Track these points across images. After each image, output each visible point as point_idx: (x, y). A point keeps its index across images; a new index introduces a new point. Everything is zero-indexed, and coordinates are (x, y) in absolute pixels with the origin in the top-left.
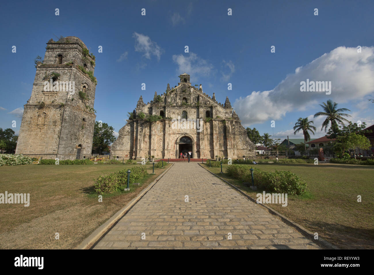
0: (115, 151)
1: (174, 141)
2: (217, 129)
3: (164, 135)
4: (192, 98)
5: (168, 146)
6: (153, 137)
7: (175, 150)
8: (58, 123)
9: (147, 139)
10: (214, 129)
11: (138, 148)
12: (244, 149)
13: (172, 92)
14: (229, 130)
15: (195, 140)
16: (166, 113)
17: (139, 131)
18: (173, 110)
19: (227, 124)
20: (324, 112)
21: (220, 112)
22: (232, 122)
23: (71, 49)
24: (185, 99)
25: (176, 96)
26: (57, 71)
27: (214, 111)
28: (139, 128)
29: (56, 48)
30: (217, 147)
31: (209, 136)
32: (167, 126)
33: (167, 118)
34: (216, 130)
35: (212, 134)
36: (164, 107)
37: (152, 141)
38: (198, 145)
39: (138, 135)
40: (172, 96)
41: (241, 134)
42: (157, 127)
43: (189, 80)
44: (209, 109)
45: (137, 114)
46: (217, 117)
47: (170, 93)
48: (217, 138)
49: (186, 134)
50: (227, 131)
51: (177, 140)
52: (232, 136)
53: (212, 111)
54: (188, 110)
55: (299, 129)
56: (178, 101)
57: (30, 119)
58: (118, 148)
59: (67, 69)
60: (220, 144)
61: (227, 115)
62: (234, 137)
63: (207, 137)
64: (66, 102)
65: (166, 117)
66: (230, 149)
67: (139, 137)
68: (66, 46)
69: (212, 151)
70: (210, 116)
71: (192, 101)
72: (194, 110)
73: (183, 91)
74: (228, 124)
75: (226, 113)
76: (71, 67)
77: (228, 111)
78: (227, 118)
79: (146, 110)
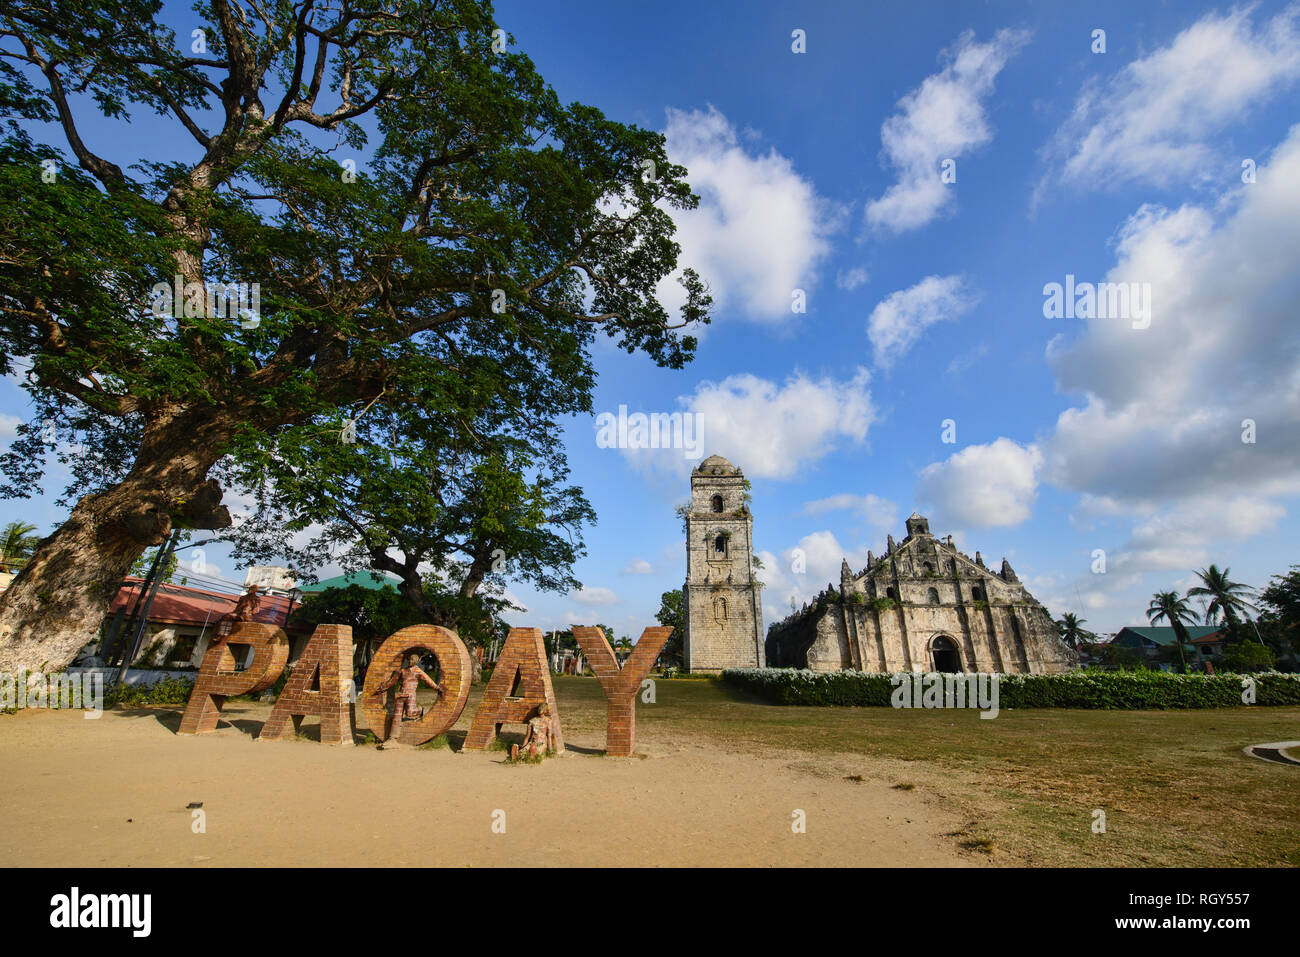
0: (815, 662)
1: (923, 646)
2: (1001, 623)
3: (904, 633)
4: (941, 563)
5: (915, 654)
6: (885, 638)
7: (929, 662)
8: (749, 616)
9: (873, 641)
10: (995, 622)
11: (863, 658)
12: (1056, 662)
13: (902, 551)
14: (1023, 625)
15: (962, 643)
16: (901, 592)
17: (858, 627)
18: (911, 587)
19: (1017, 614)
20: (1206, 587)
21: (998, 590)
22: (1025, 609)
23: (731, 485)
24: (926, 564)
25: (911, 560)
26: (724, 526)
27: (988, 588)
28: (857, 622)
29: (708, 485)
30: (1006, 659)
31: (986, 636)
32: (907, 617)
33: (904, 602)
34: (999, 625)
35: (991, 633)
36: (896, 582)
37: (885, 645)
38: (971, 654)
39: (858, 633)
40: (903, 559)
41: (1046, 633)
42: (889, 618)
43: (928, 529)
44: (977, 585)
45: (847, 594)
46: (997, 599)
47: (900, 555)
48: (1004, 640)
49: (943, 631)
50: (1020, 627)
51: (929, 643)
52: (1032, 636)
53: (984, 588)
54: (938, 586)
55: (1161, 616)
56: (916, 569)
57: (700, 609)
58: (820, 658)
59: (738, 522)
60: (1011, 652)
61: (1012, 596)
62: (1035, 639)
63: (984, 638)
64: (750, 578)
65: (902, 599)
66: (1032, 661)
67: (860, 637)
68: (724, 481)
69: (998, 666)
70: (982, 596)
71: (942, 570)
72: (949, 587)
73: (922, 551)
74: (1019, 613)
75: (1010, 591)
76: (745, 519)
77: (1014, 586)
78: (1014, 602)
79: (861, 586)
